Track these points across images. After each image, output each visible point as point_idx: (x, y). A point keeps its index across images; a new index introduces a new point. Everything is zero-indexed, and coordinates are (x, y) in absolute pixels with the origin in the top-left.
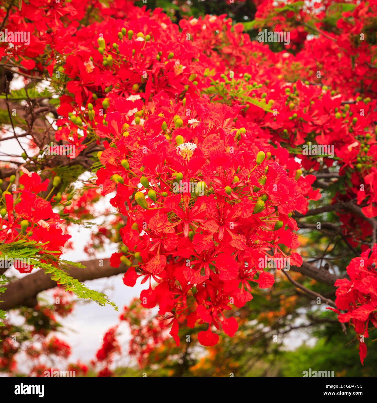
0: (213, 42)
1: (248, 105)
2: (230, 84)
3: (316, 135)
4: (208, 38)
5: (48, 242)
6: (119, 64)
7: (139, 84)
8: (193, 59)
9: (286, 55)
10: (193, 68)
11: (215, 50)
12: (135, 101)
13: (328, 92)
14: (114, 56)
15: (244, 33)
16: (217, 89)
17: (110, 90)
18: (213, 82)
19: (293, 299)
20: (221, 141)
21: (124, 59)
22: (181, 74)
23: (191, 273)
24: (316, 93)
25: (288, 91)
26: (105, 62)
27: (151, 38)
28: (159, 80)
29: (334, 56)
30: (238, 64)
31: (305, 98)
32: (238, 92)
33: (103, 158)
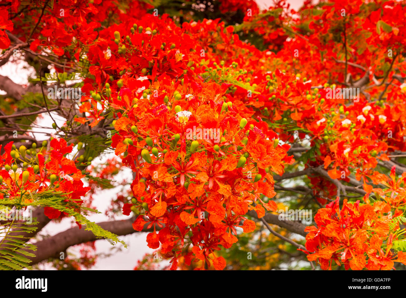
0: (209, 40)
1: (235, 88)
2: (221, 70)
3: (290, 113)
4: (205, 37)
5: (72, 192)
6: (131, 52)
7: (148, 68)
8: (191, 50)
9: (269, 53)
10: (191, 56)
11: (211, 47)
12: (143, 81)
13: (301, 79)
14: (127, 46)
15: (234, 33)
16: (210, 74)
17: (124, 73)
18: (207, 69)
19: (276, 256)
20: (211, 109)
21: (135, 48)
22: (181, 61)
23: (187, 216)
24: (291, 79)
25: (268, 78)
26: (119, 51)
27: (157, 32)
28: (163, 66)
29: (307, 53)
30: (229, 58)
31: (282, 83)
32: (227, 77)
33: (117, 125)
